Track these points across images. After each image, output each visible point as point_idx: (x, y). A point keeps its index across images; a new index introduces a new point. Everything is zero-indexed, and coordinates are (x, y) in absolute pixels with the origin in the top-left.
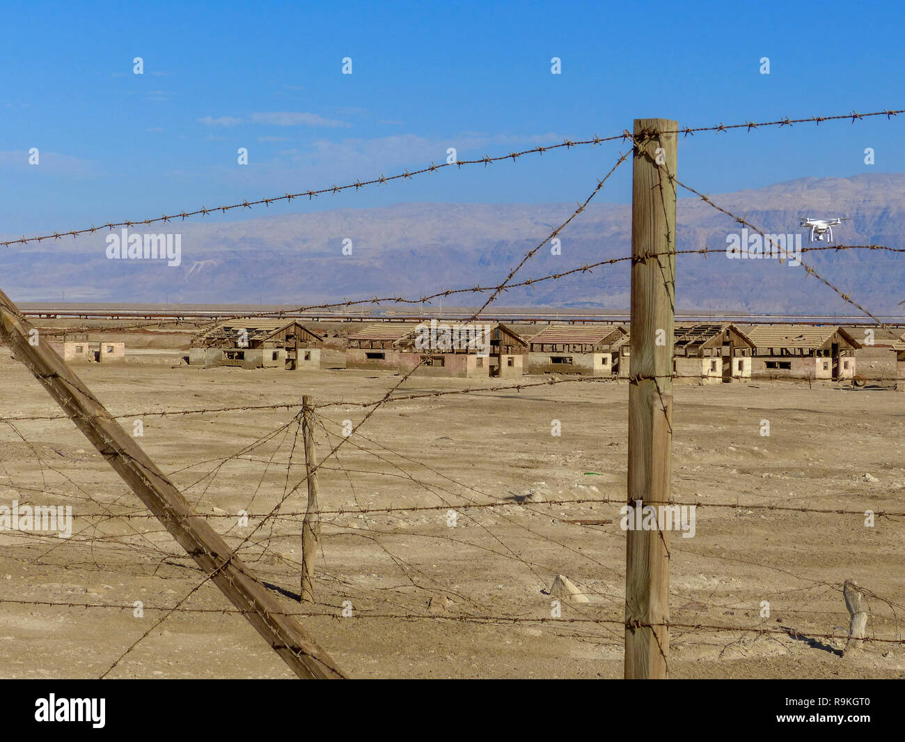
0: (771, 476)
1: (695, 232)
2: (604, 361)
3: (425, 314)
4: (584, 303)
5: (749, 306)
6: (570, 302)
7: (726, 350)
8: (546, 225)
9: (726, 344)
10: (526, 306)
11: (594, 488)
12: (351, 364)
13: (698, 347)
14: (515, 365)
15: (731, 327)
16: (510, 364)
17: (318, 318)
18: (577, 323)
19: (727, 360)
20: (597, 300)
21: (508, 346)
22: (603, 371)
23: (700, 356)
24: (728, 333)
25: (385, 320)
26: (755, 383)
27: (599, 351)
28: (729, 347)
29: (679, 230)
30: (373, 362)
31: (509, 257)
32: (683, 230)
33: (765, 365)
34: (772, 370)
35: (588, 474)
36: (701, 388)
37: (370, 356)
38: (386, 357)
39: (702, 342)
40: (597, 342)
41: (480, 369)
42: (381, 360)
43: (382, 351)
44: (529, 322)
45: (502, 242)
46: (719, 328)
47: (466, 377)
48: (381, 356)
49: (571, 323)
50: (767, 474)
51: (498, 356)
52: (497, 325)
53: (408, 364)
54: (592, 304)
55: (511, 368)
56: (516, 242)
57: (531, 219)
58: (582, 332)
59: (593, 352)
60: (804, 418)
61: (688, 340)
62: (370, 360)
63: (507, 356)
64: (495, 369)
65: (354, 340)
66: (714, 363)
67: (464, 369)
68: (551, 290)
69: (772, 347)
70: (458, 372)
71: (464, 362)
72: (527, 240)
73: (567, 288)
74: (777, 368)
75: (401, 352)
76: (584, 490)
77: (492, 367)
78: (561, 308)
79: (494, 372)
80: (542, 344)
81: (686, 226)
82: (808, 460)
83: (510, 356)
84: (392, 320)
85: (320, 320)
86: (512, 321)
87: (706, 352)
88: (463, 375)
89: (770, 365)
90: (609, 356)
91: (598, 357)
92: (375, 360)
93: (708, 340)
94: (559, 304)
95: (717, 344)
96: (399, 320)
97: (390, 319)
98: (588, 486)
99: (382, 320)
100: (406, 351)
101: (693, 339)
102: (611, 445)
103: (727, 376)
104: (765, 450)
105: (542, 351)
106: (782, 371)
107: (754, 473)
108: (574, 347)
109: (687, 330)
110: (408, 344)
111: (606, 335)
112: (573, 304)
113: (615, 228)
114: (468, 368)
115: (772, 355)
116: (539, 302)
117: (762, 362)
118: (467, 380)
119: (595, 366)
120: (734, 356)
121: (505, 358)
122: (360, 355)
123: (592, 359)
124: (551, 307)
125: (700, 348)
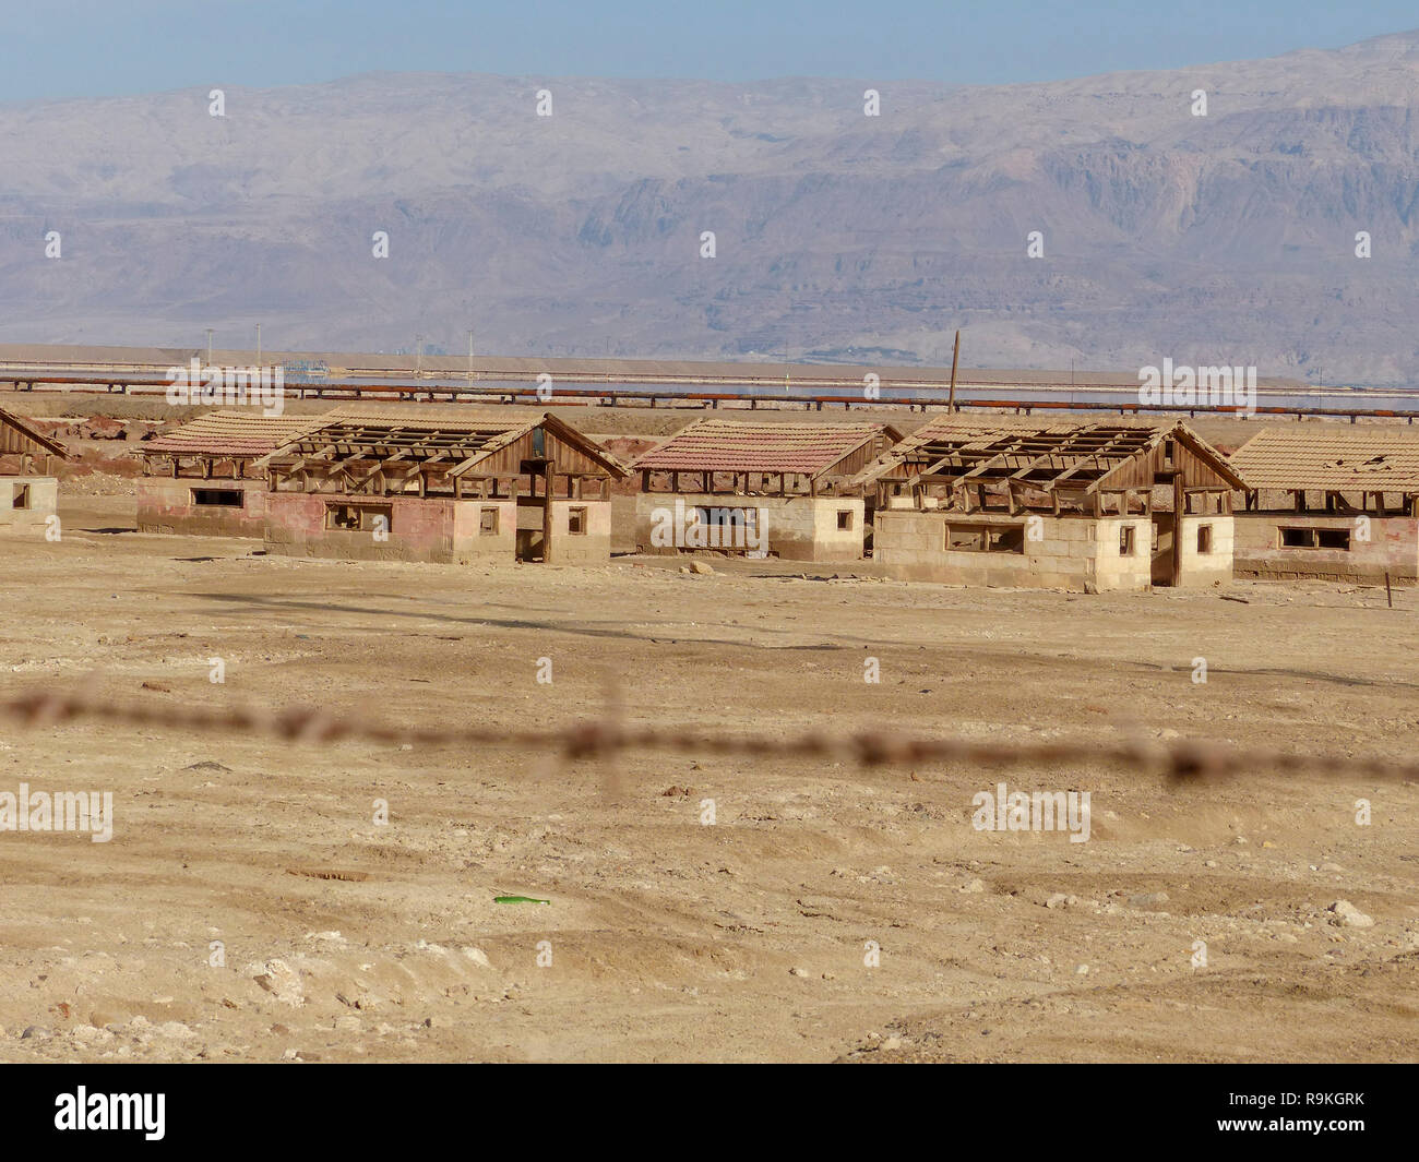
0: (1071, 902)
1: (1166, 163)
2: (843, 520)
3: (429, 376)
4: (864, 351)
5: (1310, 363)
6: (826, 347)
7: (1163, 496)
8: (763, 137)
9: (1162, 478)
10: (707, 357)
11: (476, 955)
12: (151, 520)
13: (1084, 486)
14: (589, 532)
15: (1178, 434)
16: (575, 525)
17: (124, 384)
18: (831, 405)
19: (1167, 522)
20: (899, 343)
21: (570, 477)
22: (841, 548)
23: (1090, 512)
24: (1169, 450)
25: (307, 392)
26: (1245, 586)
27: (830, 490)
28: (1170, 488)
29: (1124, 157)
30: (212, 514)
31: (661, 223)
32: (1135, 157)
33: (1279, 538)
34: (1299, 552)
35: (505, 899)
36: (1089, 602)
37: (202, 497)
38: (248, 501)
39: (1097, 474)
40: (823, 469)
41: (490, 539)
42: (232, 510)
43: (235, 485)
44: (698, 403)
45: (645, 183)
46: (1142, 435)
47: (449, 562)
48: (233, 498)
49: (813, 405)
50: (1060, 897)
51: (543, 503)
52: (540, 420)
53: (291, 522)
54: (887, 352)
55: (579, 537)
56: (682, 184)
57: (725, 121)
58: (786, 438)
59: (812, 494)
60: (1304, 702)
61: (1058, 466)
62: (204, 508)
63: (567, 504)
64: (536, 539)
65: (159, 452)
66: (1128, 532)
67: (445, 539)
68: (776, 314)
69: (1302, 487)
70: (429, 548)
71: (446, 519)
72: (711, 178)
73: (819, 308)
74: (1312, 544)
75: (274, 490)
76: (443, 960)
77: (523, 534)
78: (801, 362)
79: (531, 549)
80: (676, 472)
81: (1142, 147)
82: (1233, 842)
83: (576, 504)
84: (326, 393)
85: (130, 389)
86: (654, 398)
87: (1104, 502)
88: (442, 555)
89: (1294, 538)
90: (857, 506)
91: (826, 510)
92: (218, 509)
93: (1115, 467)
94: (796, 352)
95: (1138, 479)
96: (346, 393)
97: (320, 390)
98: (458, 946)
99: (299, 392)
100: (286, 485)
101: (1073, 465)
102: (669, 794)
103: (1166, 569)
104: (1111, 814)
105: (676, 490)
106: (1325, 554)
107: (1029, 891)
108: (765, 481)
109: (1057, 439)
110: (294, 469)
111: (849, 449)
112: (834, 353)
113: (949, 150)
114: (458, 537)
115: (1301, 509)
116: (743, 349)
117: (1270, 529)
118: (455, 568)
119: (818, 533)
120: (1188, 511)
121: (561, 510)
122: (176, 494)
123: (809, 515)
124: (775, 361)
125: (1090, 489)
